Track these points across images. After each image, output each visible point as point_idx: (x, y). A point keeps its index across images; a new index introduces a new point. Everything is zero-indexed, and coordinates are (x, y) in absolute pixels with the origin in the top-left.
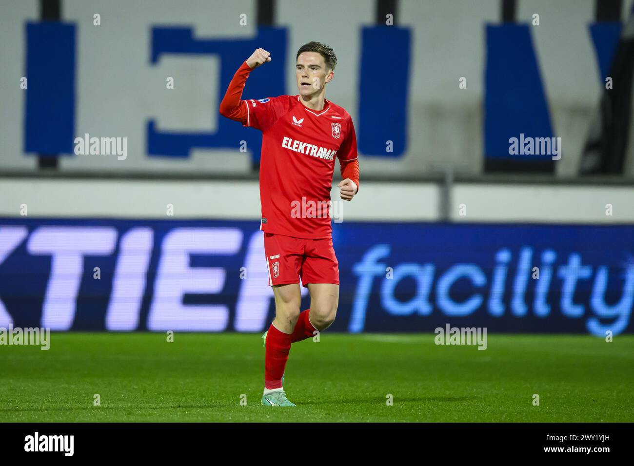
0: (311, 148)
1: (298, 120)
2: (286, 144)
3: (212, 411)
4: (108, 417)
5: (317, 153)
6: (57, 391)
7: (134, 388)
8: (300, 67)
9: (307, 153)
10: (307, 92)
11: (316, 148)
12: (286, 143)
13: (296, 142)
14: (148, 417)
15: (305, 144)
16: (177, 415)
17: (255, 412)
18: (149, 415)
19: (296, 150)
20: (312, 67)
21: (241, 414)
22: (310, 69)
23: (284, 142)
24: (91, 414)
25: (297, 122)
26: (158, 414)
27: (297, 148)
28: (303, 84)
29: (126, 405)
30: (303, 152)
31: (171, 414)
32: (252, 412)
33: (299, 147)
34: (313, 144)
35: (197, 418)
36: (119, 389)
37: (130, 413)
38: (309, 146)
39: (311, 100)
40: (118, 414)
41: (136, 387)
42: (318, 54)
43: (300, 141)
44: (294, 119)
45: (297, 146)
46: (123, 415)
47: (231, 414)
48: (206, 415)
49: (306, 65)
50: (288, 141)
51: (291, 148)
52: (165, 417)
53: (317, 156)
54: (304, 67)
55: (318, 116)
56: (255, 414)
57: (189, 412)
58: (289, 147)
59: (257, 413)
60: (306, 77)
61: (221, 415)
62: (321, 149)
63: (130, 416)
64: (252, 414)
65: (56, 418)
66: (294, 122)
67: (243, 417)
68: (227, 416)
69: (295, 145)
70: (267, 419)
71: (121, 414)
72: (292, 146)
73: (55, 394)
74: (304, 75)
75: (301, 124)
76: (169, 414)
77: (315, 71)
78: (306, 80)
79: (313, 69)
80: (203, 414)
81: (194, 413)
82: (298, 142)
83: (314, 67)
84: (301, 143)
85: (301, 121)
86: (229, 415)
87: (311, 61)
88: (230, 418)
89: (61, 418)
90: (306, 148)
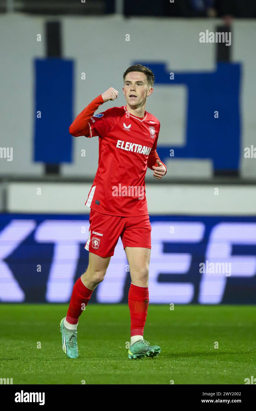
0: (138, 147)
1: (127, 126)
2: (119, 146)
3: (180, 367)
4: (99, 370)
5: (141, 150)
6: (58, 350)
7: (119, 348)
8: (128, 83)
9: (135, 151)
10: (133, 103)
11: (141, 146)
12: (120, 144)
13: (127, 143)
14: (131, 371)
15: (134, 144)
16: (153, 370)
17: (215, 368)
18: (131, 369)
19: (127, 150)
20: (138, 83)
21: (204, 369)
22: (136, 85)
23: (118, 144)
24: (85, 369)
25: (127, 128)
26: (138, 369)
27: (128, 148)
28: (130, 96)
29: (113, 361)
30: (132, 151)
31: (148, 369)
32: (212, 367)
33: (130, 147)
34: (139, 144)
35: (169, 372)
36: (107, 348)
37: (116, 368)
38: (136, 145)
39: (136, 109)
40: (106, 368)
41: (121, 347)
42: (143, 74)
43: (130, 142)
44: (124, 125)
45: (128, 146)
46: (110, 369)
47: (195, 369)
48: (176, 369)
49: (134, 81)
50: (121, 143)
51: (123, 148)
52: (144, 371)
53: (141, 153)
54: (132, 83)
55: (141, 121)
56: (215, 369)
57: (162, 367)
58: (122, 148)
59: (216, 368)
60: (134, 90)
61: (188, 370)
62: (144, 147)
63: (116, 370)
64: (212, 369)
65: (58, 372)
66: (124, 128)
67: (206, 371)
68: (193, 370)
69: (127, 146)
70: (224, 373)
71: (109, 368)
72: (124, 146)
73: (57, 352)
74: (132, 89)
75: (129, 129)
76: (147, 369)
77: (140, 86)
78: (133, 93)
79: (139, 85)
80: (173, 369)
81: (166, 368)
82: (129, 143)
83: (139, 83)
84: (131, 144)
85: (130, 126)
86: (194, 370)
87: (137, 78)
88: (195, 372)
89: (61, 371)
90: (134, 147)
